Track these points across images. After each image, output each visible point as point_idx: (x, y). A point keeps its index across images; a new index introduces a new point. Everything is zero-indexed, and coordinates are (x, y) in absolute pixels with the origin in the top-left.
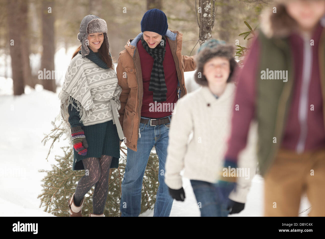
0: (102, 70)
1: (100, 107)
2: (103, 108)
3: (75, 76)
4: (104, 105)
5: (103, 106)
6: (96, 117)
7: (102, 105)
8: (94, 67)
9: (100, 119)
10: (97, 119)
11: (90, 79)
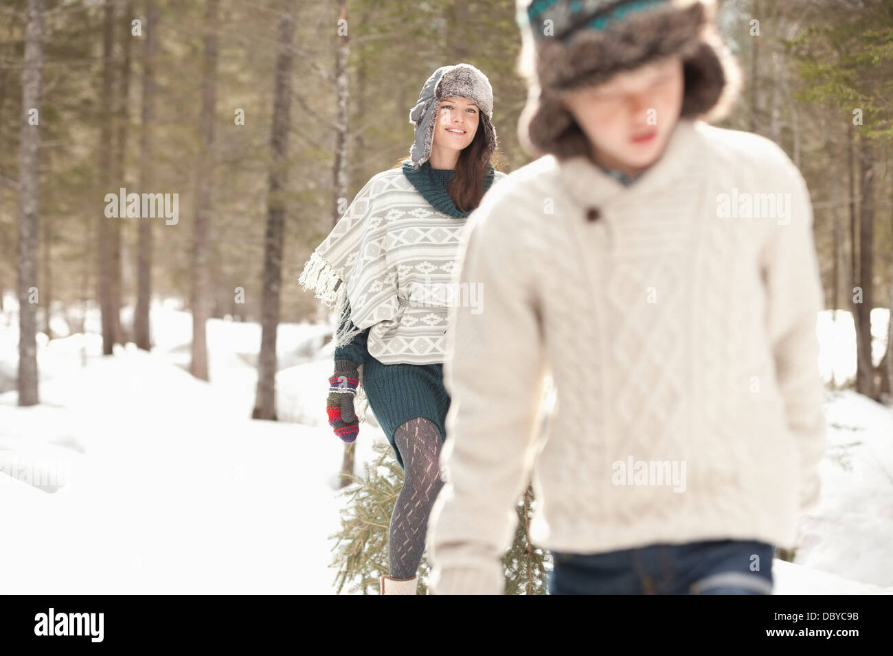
0: (442, 217)
1: (424, 319)
2: (430, 325)
3: (361, 223)
4: (435, 317)
5: (432, 320)
6: (406, 346)
7: (428, 317)
8: (417, 208)
9: (417, 353)
10: (409, 350)
11: (394, 236)
